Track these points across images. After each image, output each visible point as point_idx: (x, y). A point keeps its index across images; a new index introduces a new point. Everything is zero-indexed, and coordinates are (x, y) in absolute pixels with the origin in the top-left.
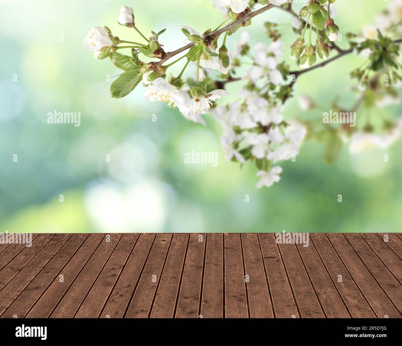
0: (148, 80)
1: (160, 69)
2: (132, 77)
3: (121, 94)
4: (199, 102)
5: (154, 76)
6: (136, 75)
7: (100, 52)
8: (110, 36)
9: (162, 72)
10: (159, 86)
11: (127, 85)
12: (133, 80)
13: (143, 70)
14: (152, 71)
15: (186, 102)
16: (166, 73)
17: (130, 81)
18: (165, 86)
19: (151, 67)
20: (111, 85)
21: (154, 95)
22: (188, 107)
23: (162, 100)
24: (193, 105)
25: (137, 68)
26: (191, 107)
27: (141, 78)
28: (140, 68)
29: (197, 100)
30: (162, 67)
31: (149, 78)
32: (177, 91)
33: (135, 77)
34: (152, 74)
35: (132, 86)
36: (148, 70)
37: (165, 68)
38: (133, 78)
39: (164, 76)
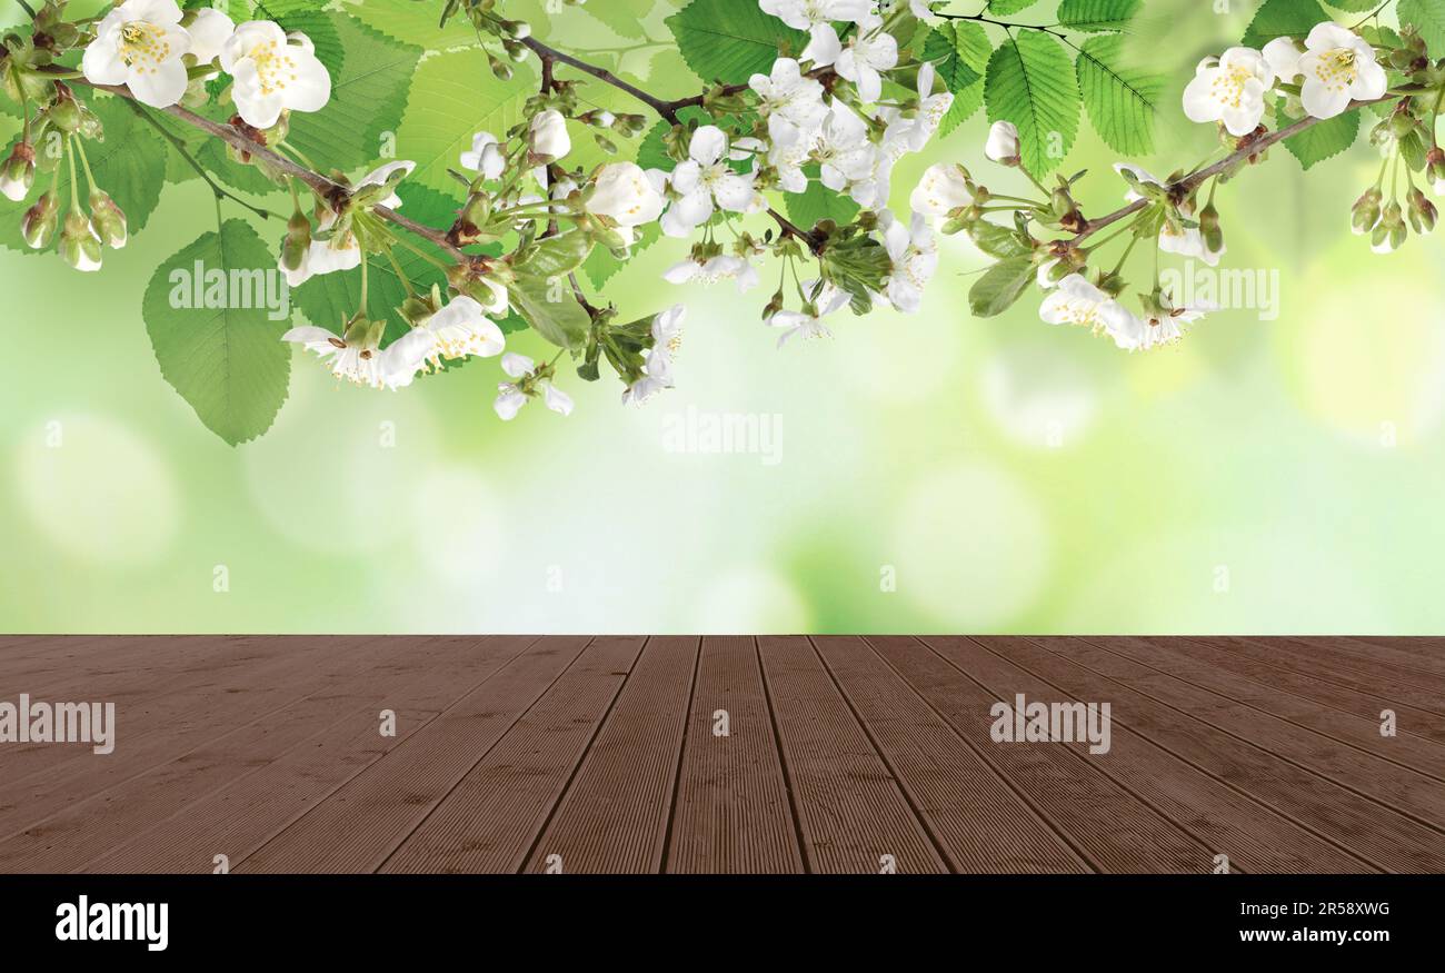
0: (1049, 279)
1: (1074, 255)
2: (1015, 271)
3: (991, 309)
4: (1157, 326)
5: (1062, 270)
6: (1023, 269)
7: (947, 220)
8: (969, 184)
9: (1078, 263)
10: (1073, 290)
11: (1005, 288)
12: (1017, 279)
13: (1038, 257)
14: (1057, 260)
15: (1130, 324)
16: (1087, 264)
17: (1010, 281)
18: (1085, 291)
19: (1056, 251)
20: (972, 289)
21: (1063, 310)
22: (1134, 337)
23: (1079, 321)
24: (1144, 331)
25: (1026, 252)
26: (1140, 337)
27: (1034, 275)
28: (1032, 252)
29: (1154, 322)
30: (1078, 250)
31: (1051, 275)
32: (1111, 302)
33: (1021, 272)
34: (1057, 265)
35: (1015, 293)
36: (1049, 258)
37: (1084, 253)
38: (1018, 274)
39: (1082, 270)
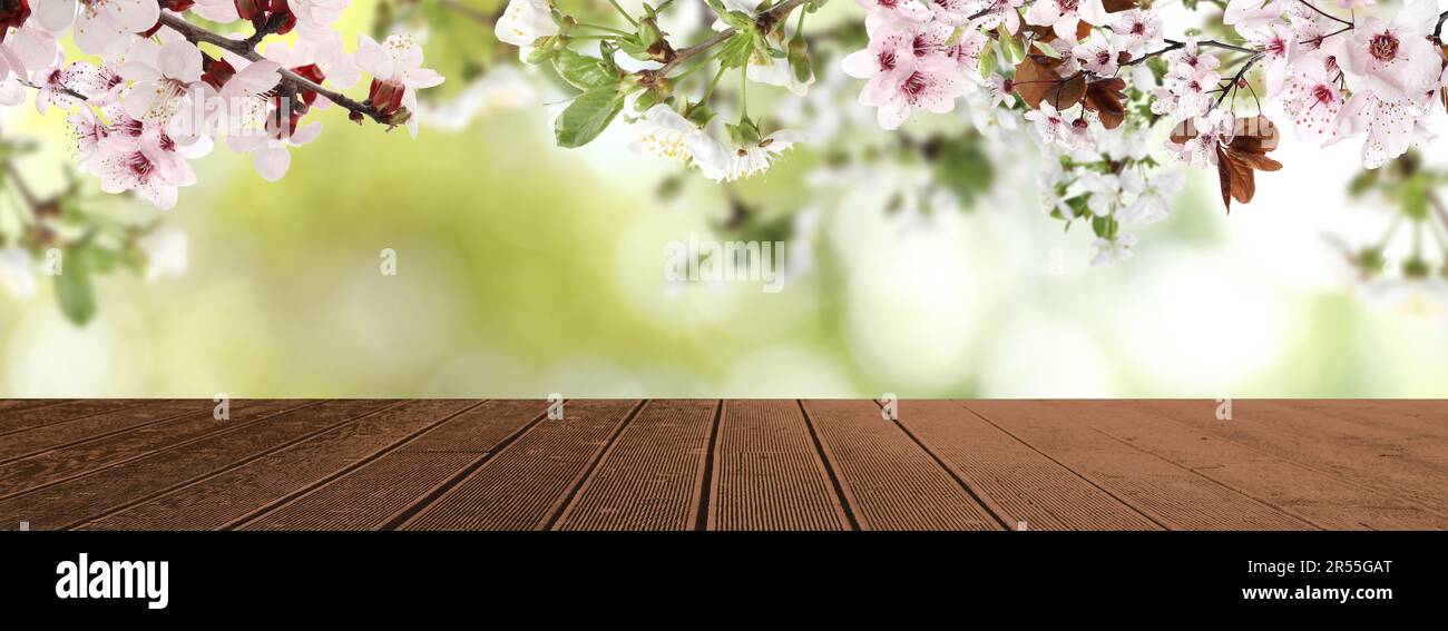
0: (636, 109)
1: (661, 85)
2: (601, 101)
3: (577, 139)
4: (745, 157)
5: (649, 100)
6: (609, 99)
7: (535, 49)
8: (556, 14)
9: (665, 93)
10: (660, 121)
11: (591, 118)
12: (602, 110)
13: (624, 87)
14: (644, 90)
15: (718, 155)
16: (674, 94)
17: (596, 111)
18: (672, 121)
19: (642, 80)
20: (559, 120)
21: (650, 141)
22: (721, 168)
23: (666, 151)
24: (732, 164)
25: (612, 82)
26: (728, 167)
27: (620, 106)
28: (619, 82)
29: (742, 152)
30: (664, 80)
31: (638, 105)
32: (698, 132)
33: (608, 102)
34: (644, 95)
35: (601, 123)
36: (635, 88)
37: (670, 83)
38: (604, 104)
39: (669, 100)
